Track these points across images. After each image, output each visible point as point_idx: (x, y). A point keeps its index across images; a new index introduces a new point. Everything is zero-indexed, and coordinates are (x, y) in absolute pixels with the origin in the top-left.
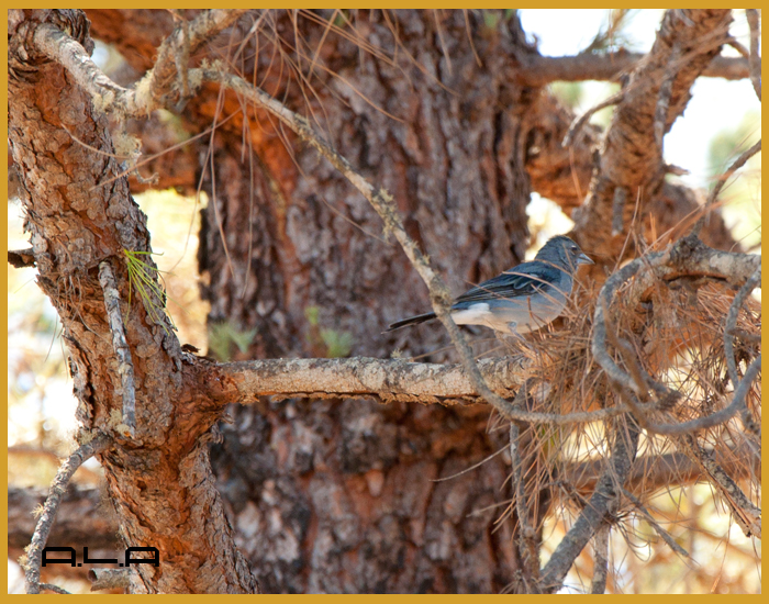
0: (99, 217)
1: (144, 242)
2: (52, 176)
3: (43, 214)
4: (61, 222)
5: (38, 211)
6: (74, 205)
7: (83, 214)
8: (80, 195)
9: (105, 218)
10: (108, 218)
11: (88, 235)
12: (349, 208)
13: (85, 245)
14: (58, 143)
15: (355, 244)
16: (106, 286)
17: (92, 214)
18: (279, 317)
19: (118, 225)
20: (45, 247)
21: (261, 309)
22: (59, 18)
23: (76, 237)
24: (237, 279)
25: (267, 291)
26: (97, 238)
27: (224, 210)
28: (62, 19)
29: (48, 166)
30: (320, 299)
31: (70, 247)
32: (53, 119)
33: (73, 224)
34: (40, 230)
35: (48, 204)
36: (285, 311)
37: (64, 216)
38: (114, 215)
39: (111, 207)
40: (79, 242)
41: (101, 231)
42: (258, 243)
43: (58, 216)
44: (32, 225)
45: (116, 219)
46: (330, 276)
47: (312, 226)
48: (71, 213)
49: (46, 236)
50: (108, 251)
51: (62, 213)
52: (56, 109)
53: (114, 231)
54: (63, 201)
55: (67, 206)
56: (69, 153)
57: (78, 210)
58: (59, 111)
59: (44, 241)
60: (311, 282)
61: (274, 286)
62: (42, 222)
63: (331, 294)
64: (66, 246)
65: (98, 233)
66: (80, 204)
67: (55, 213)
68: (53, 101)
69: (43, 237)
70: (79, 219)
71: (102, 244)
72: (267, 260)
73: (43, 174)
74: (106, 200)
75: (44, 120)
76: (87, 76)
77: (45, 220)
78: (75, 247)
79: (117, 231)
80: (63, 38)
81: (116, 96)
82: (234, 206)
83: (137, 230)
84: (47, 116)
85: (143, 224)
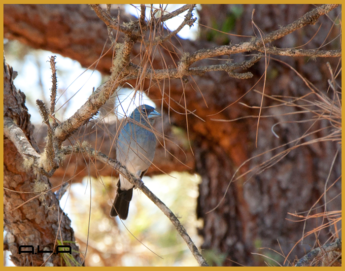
0: (42, 222)
1: (70, 235)
2: (14, 200)
3: (11, 221)
4: (21, 226)
5: (8, 220)
6: (28, 216)
7: (33, 221)
8: (31, 210)
9: (46, 223)
10: (48, 223)
11: (36, 232)
12: (279, 183)
13: (35, 238)
14: (16, 182)
15: (283, 203)
16: (47, 261)
17: (38, 221)
18: (240, 246)
19: (54, 226)
20: (13, 240)
21: (229, 241)
22: (12, 113)
23: (30, 234)
24: (217, 224)
25: (233, 231)
26: (42, 234)
27: (209, 185)
28: (14, 114)
29: (12, 195)
30: (263, 235)
31: (27, 240)
32: (13, 169)
33: (27, 227)
34: (11, 230)
35: (14, 217)
36: (243, 243)
37: (23, 222)
38: (51, 221)
39: (49, 216)
40: (31, 237)
41: (44, 230)
42: (227, 203)
43: (19, 223)
44: (6, 227)
45: (52, 223)
46: (268, 221)
47: (258, 193)
48: (26, 221)
49: (14, 234)
50: (48, 241)
51: (21, 221)
52: (14, 164)
53: (51, 230)
54: (21, 214)
55: (24, 216)
56: (23, 188)
57: (30, 219)
58: (16, 165)
59: (13, 236)
60: (258, 225)
61: (237, 228)
62: (11, 226)
63: (269, 232)
64: (25, 239)
65: (41, 231)
66: (31, 215)
67: (18, 221)
68: (12, 159)
69: (12, 234)
70: (30, 224)
71: (45, 237)
72: (233, 213)
73: (10, 200)
74: (46, 213)
75: (8, 170)
76: (22, 148)
77: (12, 225)
78: (30, 239)
79: (53, 230)
80: (12, 126)
81: (35, 161)
82: (214, 182)
83: (65, 228)
84: (9, 168)
85: (69, 225)
